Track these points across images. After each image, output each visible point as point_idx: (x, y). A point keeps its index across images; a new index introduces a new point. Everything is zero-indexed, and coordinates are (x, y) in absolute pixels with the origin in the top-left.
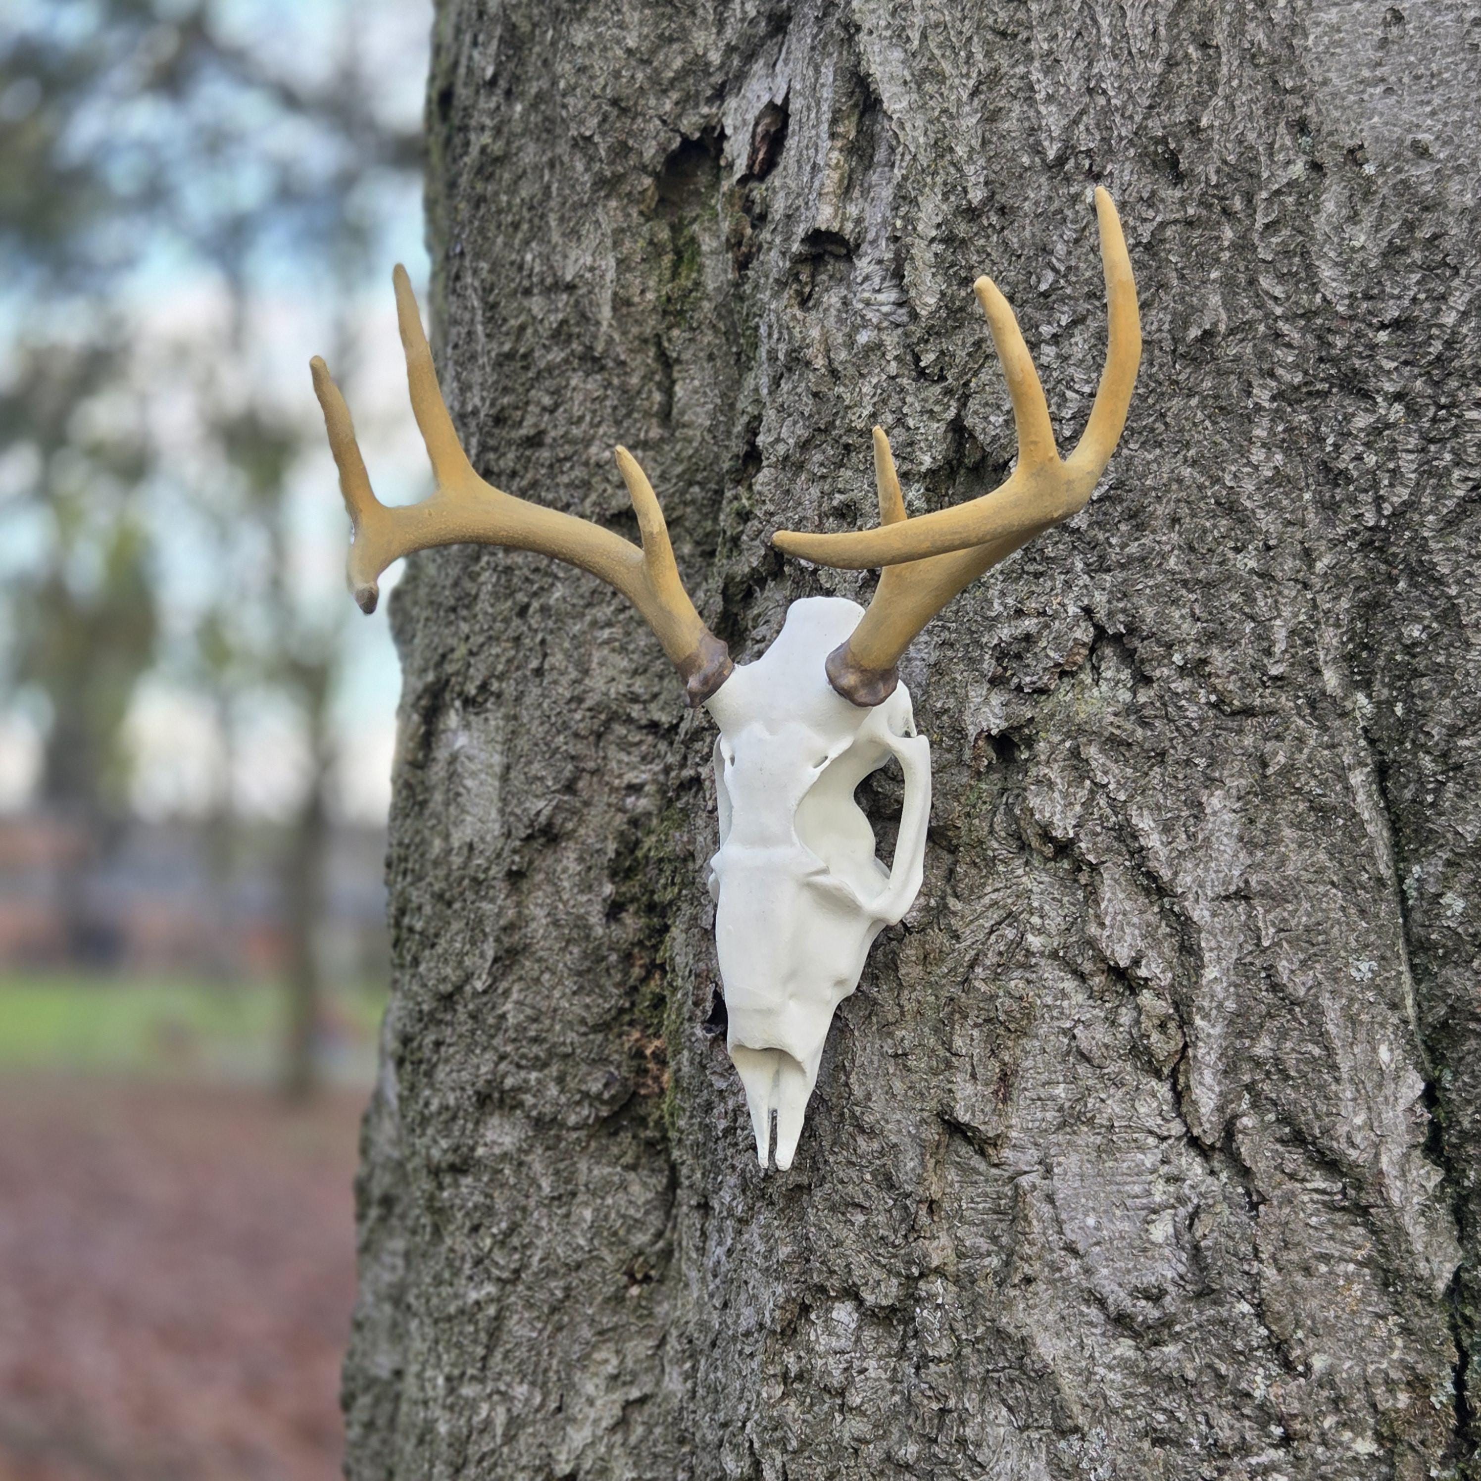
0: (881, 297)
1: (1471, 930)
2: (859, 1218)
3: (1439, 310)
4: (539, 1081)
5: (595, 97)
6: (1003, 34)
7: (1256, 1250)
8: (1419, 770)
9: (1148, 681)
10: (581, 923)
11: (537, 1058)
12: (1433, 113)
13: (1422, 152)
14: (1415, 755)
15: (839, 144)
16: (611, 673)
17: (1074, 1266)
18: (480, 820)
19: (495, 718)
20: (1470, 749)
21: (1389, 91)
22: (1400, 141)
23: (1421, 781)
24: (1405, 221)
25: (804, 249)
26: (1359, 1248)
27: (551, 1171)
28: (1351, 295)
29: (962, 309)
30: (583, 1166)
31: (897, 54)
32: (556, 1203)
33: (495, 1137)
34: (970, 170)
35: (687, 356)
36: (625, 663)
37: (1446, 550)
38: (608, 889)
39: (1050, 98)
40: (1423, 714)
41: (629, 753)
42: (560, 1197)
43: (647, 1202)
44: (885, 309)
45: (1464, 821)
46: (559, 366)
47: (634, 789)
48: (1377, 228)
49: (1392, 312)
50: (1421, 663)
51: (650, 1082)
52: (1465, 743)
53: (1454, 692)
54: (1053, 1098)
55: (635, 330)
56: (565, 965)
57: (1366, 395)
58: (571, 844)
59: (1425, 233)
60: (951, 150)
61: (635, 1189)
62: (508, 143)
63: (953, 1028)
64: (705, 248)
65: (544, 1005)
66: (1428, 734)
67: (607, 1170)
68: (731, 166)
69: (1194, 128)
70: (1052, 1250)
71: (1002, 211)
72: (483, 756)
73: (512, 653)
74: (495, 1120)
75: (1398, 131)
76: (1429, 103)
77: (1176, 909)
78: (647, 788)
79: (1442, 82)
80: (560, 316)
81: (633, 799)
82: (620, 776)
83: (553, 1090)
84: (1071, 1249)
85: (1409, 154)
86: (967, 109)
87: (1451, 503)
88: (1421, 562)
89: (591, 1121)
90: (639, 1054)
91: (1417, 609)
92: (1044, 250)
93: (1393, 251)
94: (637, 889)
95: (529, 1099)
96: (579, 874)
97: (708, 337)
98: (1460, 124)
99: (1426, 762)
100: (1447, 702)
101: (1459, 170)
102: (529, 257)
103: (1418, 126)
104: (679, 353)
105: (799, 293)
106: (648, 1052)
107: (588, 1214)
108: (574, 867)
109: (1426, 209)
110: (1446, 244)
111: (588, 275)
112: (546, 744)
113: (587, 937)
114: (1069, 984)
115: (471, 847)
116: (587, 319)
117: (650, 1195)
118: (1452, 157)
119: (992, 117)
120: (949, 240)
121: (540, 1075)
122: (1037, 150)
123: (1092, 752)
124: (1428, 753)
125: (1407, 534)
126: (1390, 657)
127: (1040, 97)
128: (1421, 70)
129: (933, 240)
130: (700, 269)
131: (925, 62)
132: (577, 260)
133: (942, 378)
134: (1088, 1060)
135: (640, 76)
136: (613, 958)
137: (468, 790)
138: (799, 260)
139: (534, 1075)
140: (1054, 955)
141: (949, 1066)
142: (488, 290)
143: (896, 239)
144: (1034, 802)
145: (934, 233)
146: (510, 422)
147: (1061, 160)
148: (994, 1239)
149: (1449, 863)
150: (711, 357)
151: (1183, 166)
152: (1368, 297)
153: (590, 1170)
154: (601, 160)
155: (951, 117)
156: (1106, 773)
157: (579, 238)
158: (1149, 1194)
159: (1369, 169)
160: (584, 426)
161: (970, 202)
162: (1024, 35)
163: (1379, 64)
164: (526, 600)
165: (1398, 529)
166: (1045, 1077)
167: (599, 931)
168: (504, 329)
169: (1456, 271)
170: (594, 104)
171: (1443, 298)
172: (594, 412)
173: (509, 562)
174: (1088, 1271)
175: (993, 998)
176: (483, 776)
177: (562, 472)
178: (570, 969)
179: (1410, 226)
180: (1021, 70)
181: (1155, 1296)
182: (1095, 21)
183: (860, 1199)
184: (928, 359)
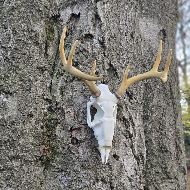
0: (98, 45)
1: (151, 130)
2: (104, 169)
3: (152, 59)
4: (27, 154)
5: (42, 5)
6: (116, 15)
7: (139, 169)
8: (147, 111)
9: (132, 99)
10: (36, 129)
11: (27, 150)
12: (151, 37)
13: (150, 40)
14: (147, 110)
15: (92, 23)
16: (40, 91)
17: (126, 173)
18: (11, 113)
19: (15, 96)
20: (153, 109)
21: (147, 33)
22: (148, 39)
23: (147, 113)
24: (149, 48)
25: (85, 36)
26: (142, 168)
27: (27, 168)
28: (144, 56)
29: (110, 49)
30: (32, 167)
31: (102, 13)
32: (27, 173)
33: (13, 164)
34: (112, 31)
35: (51, 46)
36: (42, 90)
37: (152, 86)
38: (42, 124)
39: (121, 24)
40: (149, 105)
41: (42, 103)
42: (28, 173)
43: (42, 172)
44: (99, 46)
45: (152, 118)
46: (30, 43)
47: (43, 109)
48: (146, 48)
49: (148, 59)
50: (149, 99)
51: (45, 153)
52: (152, 109)
53: (152, 103)
54: (123, 152)
55: (43, 40)
56: (32, 136)
57: (146, 67)
58: (34, 117)
59: (151, 50)
60: (110, 28)
61: (40, 170)
62: (17, 7)
63: (114, 143)
64: (55, 31)
65: (29, 142)
66: (149, 107)
67: (36, 167)
68: (62, 21)
69: (134, 33)
70: (124, 171)
71: (116, 37)
72: (12, 102)
73: (19, 86)
74: (13, 161)
75: (148, 38)
76: (150, 35)
77: (134, 127)
78: (45, 109)
79: (152, 33)
80: (32, 36)
81: (43, 110)
82: (41, 107)
83: (29, 155)
84: (126, 171)
85: (149, 41)
86: (112, 23)
87: (153, 81)
88: (150, 87)
89: (35, 160)
90: (44, 149)
91: (149, 93)
92: (121, 43)
93: (148, 51)
94: (45, 124)
95: (24, 157)
96: (35, 122)
97: (54, 44)
98: (153, 39)
99: (148, 110)
100: (151, 104)
101: (153, 44)
102: (23, 25)
103: (150, 38)
104: (50, 45)
105: (81, 41)
106: (46, 149)
107: (34, 175)
108: (34, 121)
109: (151, 47)
110: (153, 52)
111: (38, 31)
112: (31, 101)
113: (38, 132)
114: (124, 137)
115: (10, 117)
116: (37, 37)
117: (42, 171)
118: (153, 42)
119: (114, 25)
120: (109, 39)
121: (27, 153)
122: (120, 31)
123: (128, 107)
124: (149, 110)
125: (149, 84)
126: (146, 98)
127: (120, 24)
128: (149, 31)
129: (107, 39)
130: (54, 34)
131: (107, 16)
132: (36, 28)
133: (107, 57)
134: (127, 147)
135: (49, 4)
136: (41, 134)
137: (9, 108)
138: (83, 37)
139: (25, 153)
140: (122, 133)
141: (114, 148)
142: (14, 29)
143: (102, 38)
144: (123, 113)
145: (107, 38)
146: (18, 50)
147: (123, 33)
148: (118, 171)
149: (150, 122)
150: (54, 47)
151: (134, 37)
152: (146, 56)
153: (33, 168)
154: (43, 14)
155: (110, 23)
156: (129, 110)
157: (37, 25)
158: (132, 163)
159: (146, 41)
160: (35, 53)
161: (112, 35)
162: (118, 16)
163: (146, 30)
164: (24, 78)
165: (148, 84)
166: (122, 149)
167: (40, 130)
168: (18, 35)
169: (153, 55)
170: (42, 6)
171: (152, 58)
172: (36, 51)
173: (19, 72)
174: (127, 174)
175: (118, 139)
176: (12, 106)
177: (31, 59)
178: (33, 136)
179: (150, 49)
180: (118, 20)
181: (132, 176)
182: (126, 16)
183: (105, 167)
184: (106, 54)
